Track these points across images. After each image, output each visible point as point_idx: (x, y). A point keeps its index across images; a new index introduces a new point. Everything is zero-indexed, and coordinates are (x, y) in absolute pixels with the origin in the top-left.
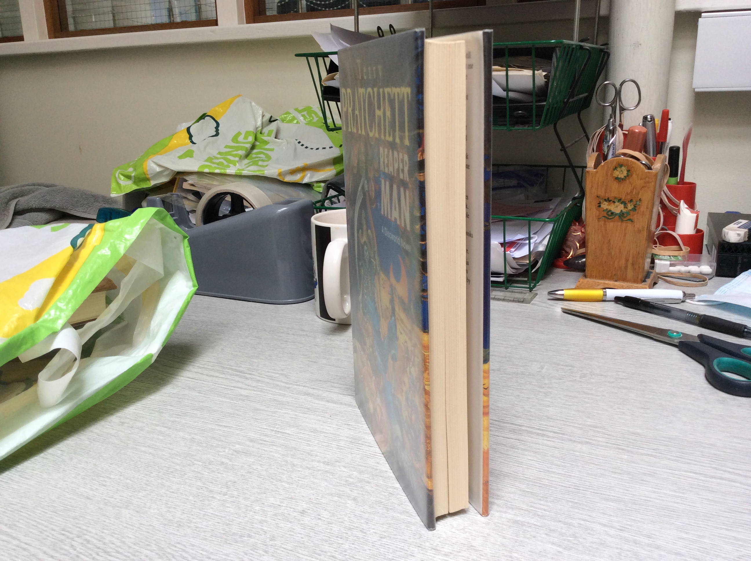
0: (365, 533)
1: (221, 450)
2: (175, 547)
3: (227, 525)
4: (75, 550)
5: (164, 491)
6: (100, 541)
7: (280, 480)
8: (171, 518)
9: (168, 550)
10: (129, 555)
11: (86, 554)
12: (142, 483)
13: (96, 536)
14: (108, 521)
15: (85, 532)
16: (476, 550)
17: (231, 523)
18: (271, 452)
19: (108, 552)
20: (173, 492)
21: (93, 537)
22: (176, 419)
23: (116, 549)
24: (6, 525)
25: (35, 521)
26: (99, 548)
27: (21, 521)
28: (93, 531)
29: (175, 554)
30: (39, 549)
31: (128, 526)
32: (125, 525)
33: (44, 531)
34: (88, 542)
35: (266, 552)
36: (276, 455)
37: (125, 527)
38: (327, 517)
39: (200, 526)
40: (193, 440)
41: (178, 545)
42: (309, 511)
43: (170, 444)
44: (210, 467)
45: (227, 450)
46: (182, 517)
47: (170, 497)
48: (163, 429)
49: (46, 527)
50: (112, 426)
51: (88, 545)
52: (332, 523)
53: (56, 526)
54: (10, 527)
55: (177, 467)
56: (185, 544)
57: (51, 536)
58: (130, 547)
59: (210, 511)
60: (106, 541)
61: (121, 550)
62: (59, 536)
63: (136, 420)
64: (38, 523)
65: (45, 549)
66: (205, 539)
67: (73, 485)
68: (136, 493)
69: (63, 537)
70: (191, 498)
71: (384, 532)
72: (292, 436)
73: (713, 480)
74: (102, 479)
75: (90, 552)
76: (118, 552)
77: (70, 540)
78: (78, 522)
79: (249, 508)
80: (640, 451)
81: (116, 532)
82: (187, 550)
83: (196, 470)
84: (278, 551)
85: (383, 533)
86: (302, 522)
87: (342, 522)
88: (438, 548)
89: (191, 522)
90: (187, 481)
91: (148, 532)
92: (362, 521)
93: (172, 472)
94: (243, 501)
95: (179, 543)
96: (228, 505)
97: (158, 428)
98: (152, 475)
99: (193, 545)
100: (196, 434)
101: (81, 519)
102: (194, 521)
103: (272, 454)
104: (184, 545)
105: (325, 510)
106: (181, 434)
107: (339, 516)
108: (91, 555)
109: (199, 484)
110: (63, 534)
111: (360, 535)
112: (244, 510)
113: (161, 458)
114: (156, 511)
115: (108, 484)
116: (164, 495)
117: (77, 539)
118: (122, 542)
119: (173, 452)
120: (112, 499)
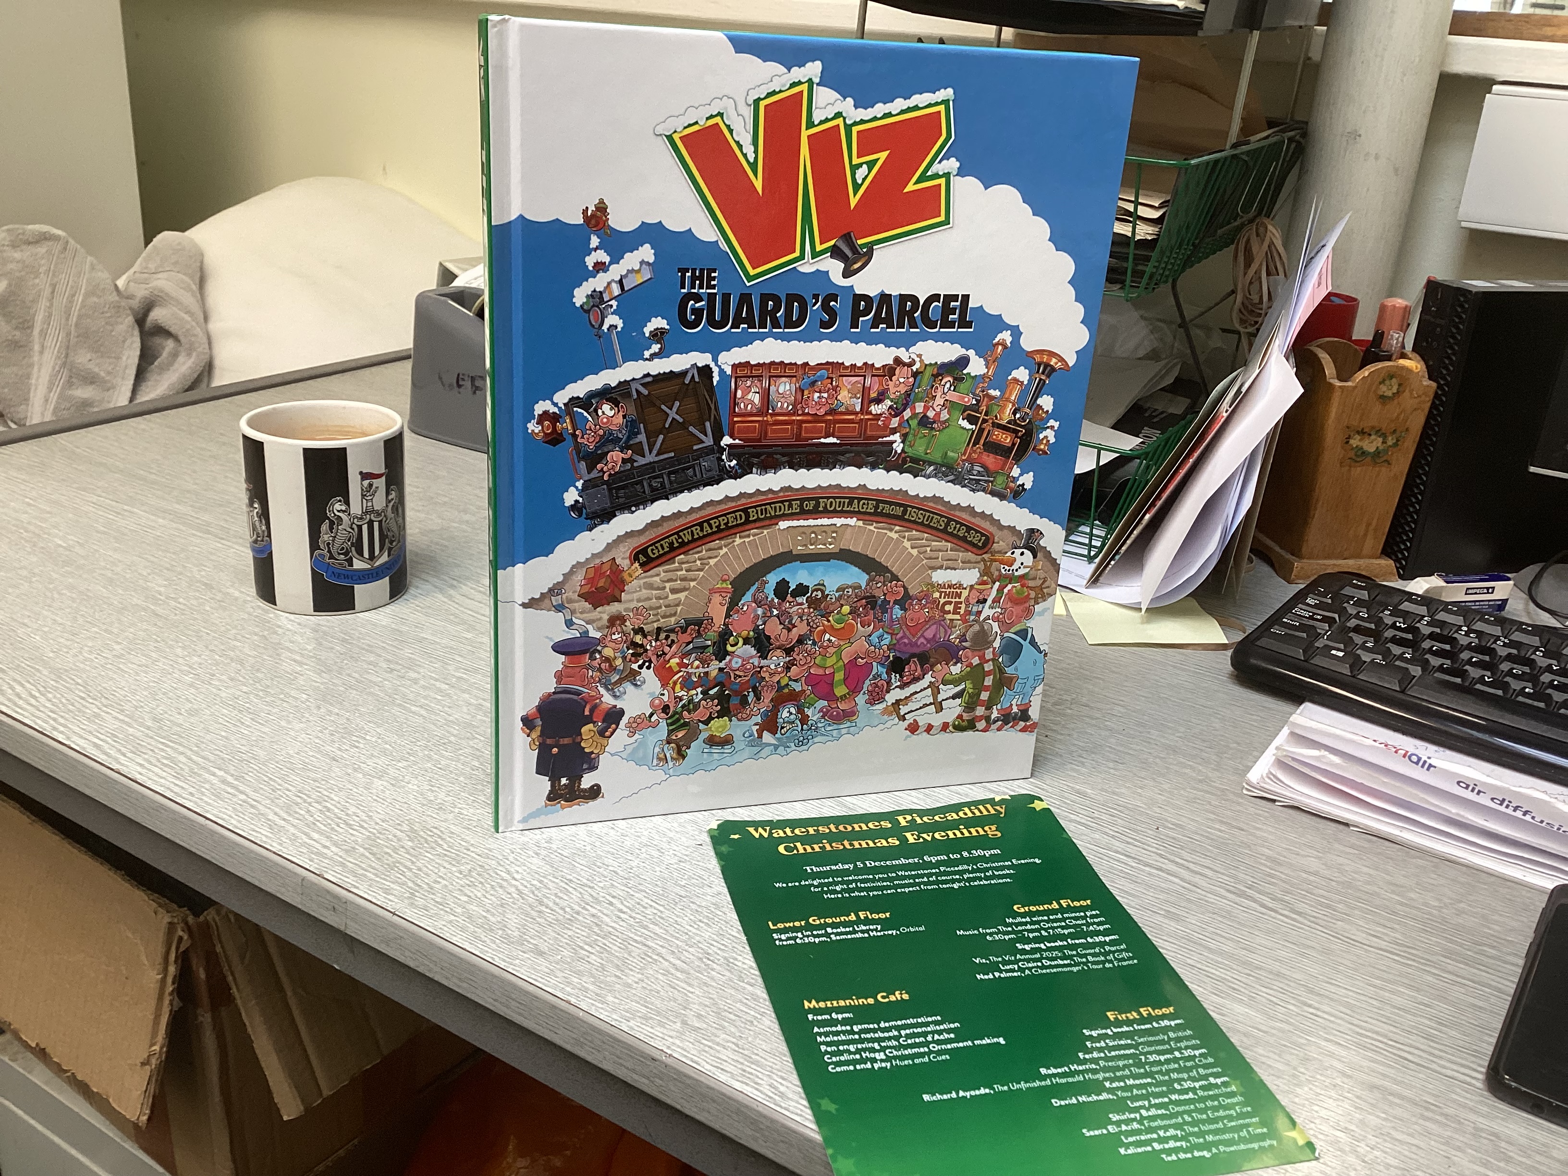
2: (431, 831)
4: (312, 816)
5: (429, 765)
6: (342, 811)
8: (432, 798)
9: (423, 834)
10: (375, 831)
11: (324, 823)
12: (405, 752)
13: (338, 805)
14: (355, 790)
15: (326, 798)
19: (351, 825)
20: (441, 769)
21: (335, 806)
22: (465, 676)
23: (361, 823)
24: (232, 775)
25: (268, 777)
26: (340, 819)
27: (250, 774)
28: (336, 798)
29: (429, 838)
30: (269, 808)
31: (379, 799)
32: (375, 797)
33: (279, 789)
34: (329, 810)
35: (537, 854)
37: (376, 800)
41: (435, 830)
43: (449, 707)
46: (446, 799)
47: (436, 774)
48: (444, 686)
49: (279, 785)
50: (376, 672)
51: (328, 814)
53: (291, 785)
54: (236, 779)
55: (452, 739)
57: (284, 796)
58: (377, 823)
60: (349, 812)
61: (366, 825)
62: (294, 798)
63: (410, 669)
64: (271, 779)
65: (277, 810)
67: (317, 741)
68: (395, 762)
69: (299, 800)
70: (462, 779)
71: (687, 855)
73: (1147, 869)
74: (354, 738)
75: (329, 821)
76: (362, 827)
77: (306, 805)
78: (318, 785)
80: (1072, 816)
81: (364, 804)
82: (444, 836)
85: (686, 857)
89: (455, 807)
91: (402, 810)
92: (664, 840)
93: (445, 744)
95: (436, 828)
97: (438, 684)
98: (419, 743)
99: (452, 833)
101: (324, 782)
102: (460, 806)
104: (441, 831)
107: (638, 830)
108: (330, 824)
110: (300, 797)
111: (655, 854)
113: (434, 724)
114: (415, 787)
115: (361, 746)
116: (430, 770)
117: (316, 805)
118: (368, 816)
119: (451, 718)
120: (365, 766)
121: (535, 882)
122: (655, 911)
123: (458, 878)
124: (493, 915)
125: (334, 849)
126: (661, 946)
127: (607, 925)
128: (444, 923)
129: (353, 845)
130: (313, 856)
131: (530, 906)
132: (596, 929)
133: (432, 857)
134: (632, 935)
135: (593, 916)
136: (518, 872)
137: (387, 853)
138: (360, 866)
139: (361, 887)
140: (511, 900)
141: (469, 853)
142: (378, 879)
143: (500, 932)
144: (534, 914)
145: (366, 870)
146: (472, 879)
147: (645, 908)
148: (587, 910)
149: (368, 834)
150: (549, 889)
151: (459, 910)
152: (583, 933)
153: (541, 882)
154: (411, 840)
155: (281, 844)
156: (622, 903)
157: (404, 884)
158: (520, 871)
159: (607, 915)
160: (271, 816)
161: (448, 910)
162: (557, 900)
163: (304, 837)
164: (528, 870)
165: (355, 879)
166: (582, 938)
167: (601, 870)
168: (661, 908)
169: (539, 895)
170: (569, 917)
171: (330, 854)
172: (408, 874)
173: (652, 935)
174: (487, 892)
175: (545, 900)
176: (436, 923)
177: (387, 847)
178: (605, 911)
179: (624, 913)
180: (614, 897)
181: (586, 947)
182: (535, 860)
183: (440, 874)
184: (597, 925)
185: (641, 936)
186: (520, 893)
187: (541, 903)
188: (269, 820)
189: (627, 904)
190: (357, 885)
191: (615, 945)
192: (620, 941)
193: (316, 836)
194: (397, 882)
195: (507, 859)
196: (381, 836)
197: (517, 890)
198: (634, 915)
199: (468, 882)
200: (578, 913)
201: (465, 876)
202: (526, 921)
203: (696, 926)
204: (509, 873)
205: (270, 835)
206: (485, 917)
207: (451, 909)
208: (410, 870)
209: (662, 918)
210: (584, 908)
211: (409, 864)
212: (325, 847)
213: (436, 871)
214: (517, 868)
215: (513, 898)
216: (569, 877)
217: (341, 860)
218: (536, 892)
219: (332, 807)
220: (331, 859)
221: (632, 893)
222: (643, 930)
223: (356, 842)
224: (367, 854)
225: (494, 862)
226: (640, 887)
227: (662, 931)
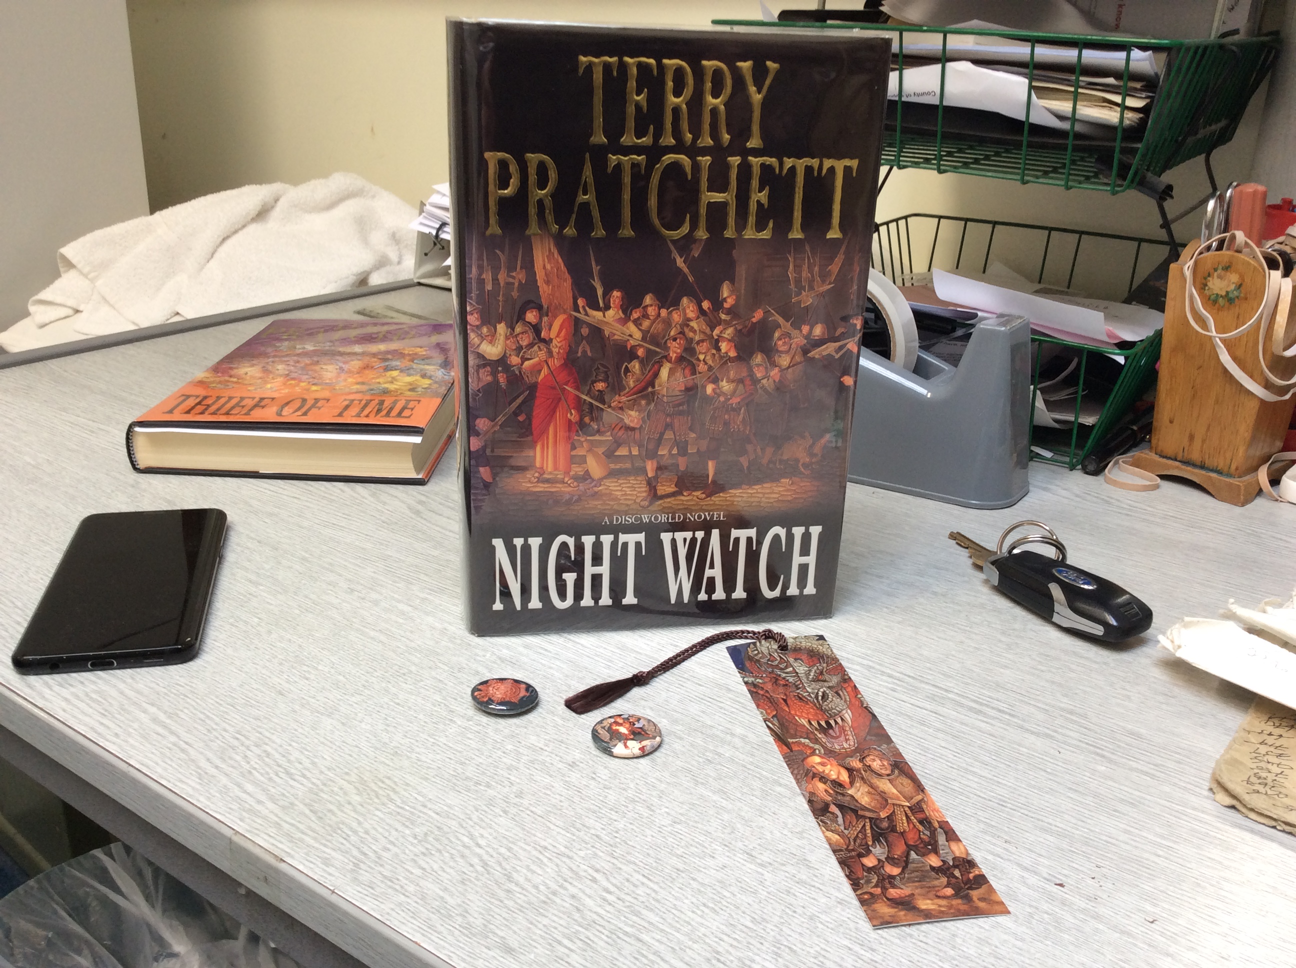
0: (653, 811)
1: (481, 653)
2: (383, 782)
3: (462, 763)
4: (248, 763)
5: (386, 700)
6: (284, 756)
7: (553, 713)
8: (387, 741)
9: (373, 785)
10: (318, 782)
11: (262, 771)
12: (359, 684)
13: (280, 749)
14: (300, 730)
15: (267, 741)
16: (809, 867)
17: (467, 762)
18: (551, 668)
19: (292, 774)
20: (398, 704)
21: (276, 750)
22: (428, 596)
23: (304, 771)
24: (165, 712)
25: (204, 714)
26: (279, 766)
27: (186, 711)
28: (278, 741)
29: (381, 792)
30: (202, 753)
31: (326, 742)
32: (322, 740)
33: (214, 729)
34: (268, 755)
35: (505, 812)
36: (556, 674)
37: (323, 743)
38: (604, 777)
39: (424, 759)
40: (444, 631)
41: (387, 781)
42: (581, 765)
43: (412, 632)
44: (459, 675)
45: (488, 655)
46: (403, 742)
47: (393, 710)
48: (406, 608)
49: (216, 724)
50: (336, 593)
51: (267, 760)
52: (610, 788)
53: (229, 724)
54: (170, 717)
55: (413, 668)
56: (396, 780)
57: (220, 738)
58: (322, 772)
59: (443, 740)
60: (292, 758)
61: (308, 774)
62: (231, 740)
63: (371, 589)
64: (208, 717)
65: (210, 755)
66: (426, 779)
67: (264, 671)
68: (346, 697)
69: (236, 743)
70: (421, 716)
71: (681, 814)
72: (587, 650)
74: (305, 668)
75: (268, 769)
76: (304, 776)
77: (243, 748)
78: (260, 724)
79: (498, 745)
80: (1131, 763)
81: (308, 748)
82: (397, 789)
83: (438, 677)
84: (523, 815)
85: (680, 816)
86: (568, 779)
87: (624, 789)
88: (754, 853)
89: (412, 751)
90: (422, 690)
91: (351, 756)
92: (654, 793)
93: (404, 674)
94: (492, 734)
95: (389, 778)
96: (469, 736)
97: (401, 606)
98: (376, 674)
99: (408, 784)
100: (450, 623)
101: (266, 721)
102: (418, 750)
103: (552, 671)
104: (395, 782)
105: (605, 768)
106: (430, 619)
107: (623, 780)
108: (268, 773)
109: (438, 697)
110: (237, 739)
111: (645, 812)
112: (490, 747)
113: (394, 651)
114: (368, 727)
115: (312, 677)
116: (385, 706)
117: (253, 748)
118: (314, 763)
119: (413, 645)
120: (313, 700)
121: (503, 850)
122: (649, 891)
123: (412, 844)
124: (452, 895)
125: (270, 805)
126: (658, 941)
127: (591, 911)
128: (392, 906)
129: (292, 799)
130: (244, 814)
131: (497, 883)
132: (577, 916)
133: (382, 816)
134: (621, 925)
135: (573, 897)
136: (482, 836)
137: (330, 811)
138: (298, 828)
139: (296, 855)
140: (474, 875)
141: (425, 810)
142: (317, 845)
143: (460, 919)
144: (502, 894)
145: (303, 833)
146: (429, 846)
147: (635, 886)
148: (566, 889)
149: (310, 785)
150: (520, 860)
151: (411, 888)
152: (561, 922)
153: (509, 849)
154: (359, 794)
155: (209, 799)
156: (608, 879)
157: (347, 852)
158: (486, 835)
159: (590, 897)
160: (203, 763)
161: (398, 887)
162: (529, 875)
163: (236, 789)
164: (494, 834)
165: (290, 845)
166: (560, 928)
167: (581, 834)
168: (656, 887)
169: (508, 867)
170: (543, 898)
171: (265, 812)
172: (353, 838)
173: (646, 925)
174: (445, 863)
175: (515, 875)
176: (382, 906)
177: (330, 802)
178: (588, 891)
179: (610, 893)
180: (597, 871)
181: (566, 942)
182: (502, 820)
183: (392, 839)
184: (578, 910)
185: (632, 926)
186: (485, 865)
187: (509, 878)
188: (199, 768)
189: (614, 881)
190: (292, 853)
191: (602, 940)
192: (606, 933)
193: (250, 787)
194: (340, 849)
195: (470, 819)
196: (325, 789)
197: (482, 860)
198: (623, 896)
199: (424, 850)
200: (554, 893)
201: (420, 841)
202: (492, 903)
203: (699, 912)
204: (471, 837)
205: (198, 787)
206: (442, 898)
207: (402, 887)
208: (355, 832)
209: (657, 901)
210: (561, 886)
211: (354, 825)
212: (259, 802)
213: (387, 834)
214: (482, 831)
215: (477, 871)
216: (543, 843)
217: (276, 819)
218: (504, 864)
219: (273, 752)
220: (265, 818)
221: (619, 865)
222: (635, 918)
223: (295, 796)
224: (307, 812)
225: (454, 823)
226: (629, 857)
227: (657, 919)
